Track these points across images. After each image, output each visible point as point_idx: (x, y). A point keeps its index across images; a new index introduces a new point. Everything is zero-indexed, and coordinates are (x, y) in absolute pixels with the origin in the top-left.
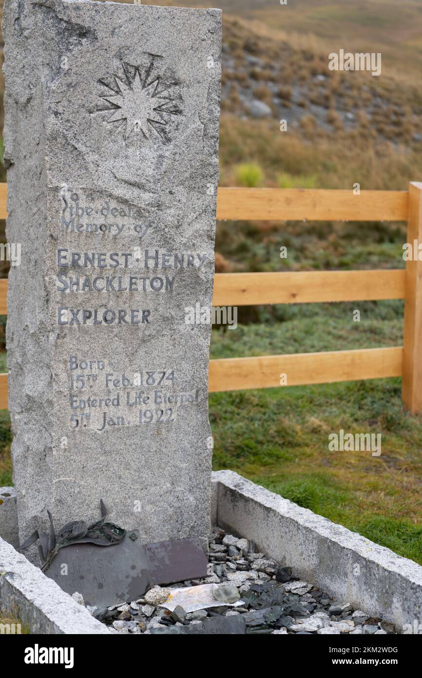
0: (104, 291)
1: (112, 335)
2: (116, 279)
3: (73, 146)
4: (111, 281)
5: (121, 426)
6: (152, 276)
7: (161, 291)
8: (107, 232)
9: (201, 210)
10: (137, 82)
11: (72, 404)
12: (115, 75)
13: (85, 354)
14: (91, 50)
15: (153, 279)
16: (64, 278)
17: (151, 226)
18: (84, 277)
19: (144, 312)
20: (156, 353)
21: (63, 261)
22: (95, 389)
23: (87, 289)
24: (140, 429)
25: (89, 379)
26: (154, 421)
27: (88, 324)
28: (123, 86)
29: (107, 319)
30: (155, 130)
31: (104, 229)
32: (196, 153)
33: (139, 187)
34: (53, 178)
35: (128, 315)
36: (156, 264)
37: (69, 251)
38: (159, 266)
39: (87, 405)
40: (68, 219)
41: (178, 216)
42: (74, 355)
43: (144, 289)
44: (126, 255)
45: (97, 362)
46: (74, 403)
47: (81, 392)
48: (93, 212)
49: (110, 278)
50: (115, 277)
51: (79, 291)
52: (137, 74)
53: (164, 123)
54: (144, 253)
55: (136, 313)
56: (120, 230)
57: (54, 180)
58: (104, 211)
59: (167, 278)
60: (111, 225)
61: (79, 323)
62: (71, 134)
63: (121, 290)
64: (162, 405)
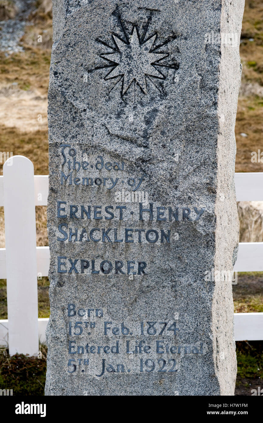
0: (101, 242)
1: (110, 285)
2: (111, 231)
3: (71, 103)
4: (107, 233)
5: (120, 373)
6: (147, 229)
7: (157, 243)
8: (102, 185)
9: (199, 163)
10: (134, 39)
11: (70, 350)
12: (113, 33)
13: (83, 302)
14: (89, 9)
15: (149, 232)
16: (64, 229)
17: (144, 180)
18: (82, 229)
19: (140, 264)
20: (156, 304)
21: (62, 213)
22: (93, 336)
24: (141, 377)
25: (87, 326)
26: (156, 370)
27: (85, 273)
28: (120, 43)
29: (104, 269)
30: (153, 85)
31: (99, 182)
32: (192, 106)
33: (132, 142)
34: (54, 134)
35: (124, 266)
36: (151, 216)
37: (67, 203)
38: (154, 219)
39: (85, 351)
40: (66, 173)
41: (171, 170)
42: (72, 302)
43: (140, 241)
44: (121, 208)
45: (95, 311)
46: (72, 349)
47: (79, 338)
48: (89, 167)
49: (106, 230)
50: (111, 229)
51: (77, 242)
52: (135, 30)
53: (162, 77)
54: (138, 206)
55: (132, 265)
56: (115, 183)
57: (54, 137)
58: (98, 165)
59: (162, 231)
60: (106, 179)
61: (77, 273)
62: (70, 92)
63: (117, 242)
64: (165, 355)
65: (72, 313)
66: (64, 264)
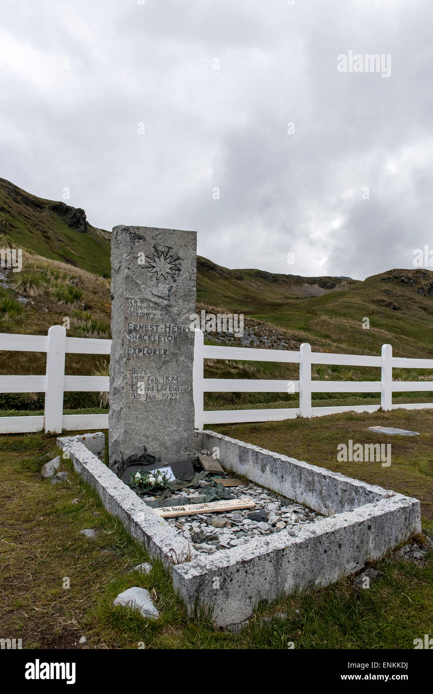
0: (148, 341)
1: (151, 360)
3: (135, 281)
4: (151, 337)
5: (154, 400)
6: (168, 335)
7: (172, 341)
10: (162, 258)
13: (139, 367)
14: (143, 244)
16: (130, 335)
17: (167, 314)
18: (139, 335)
19: (164, 350)
20: (170, 368)
21: (130, 328)
23: (140, 340)
24: (163, 401)
26: (169, 398)
27: (140, 354)
28: (156, 259)
29: (149, 353)
31: (148, 315)
32: (186, 286)
33: (162, 298)
34: (127, 294)
35: (157, 351)
36: (170, 330)
37: (133, 324)
39: (139, 389)
40: (132, 311)
41: (179, 310)
42: (134, 367)
43: (165, 341)
44: (157, 326)
45: (144, 371)
46: (133, 388)
47: (136, 383)
48: (143, 308)
49: (150, 335)
50: (152, 335)
51: (137, 341)
52: (162, 254)
53: (174, 274)
54: (165, 326)
55: (161, 351)
56: (155, 315)
58: (148, 307)
59: (174, 336)
60: (151, 313)
61: (136, 354)
63: (154, 341)
64: (173, 391)
65: (134, 372)
66: (130, 350)
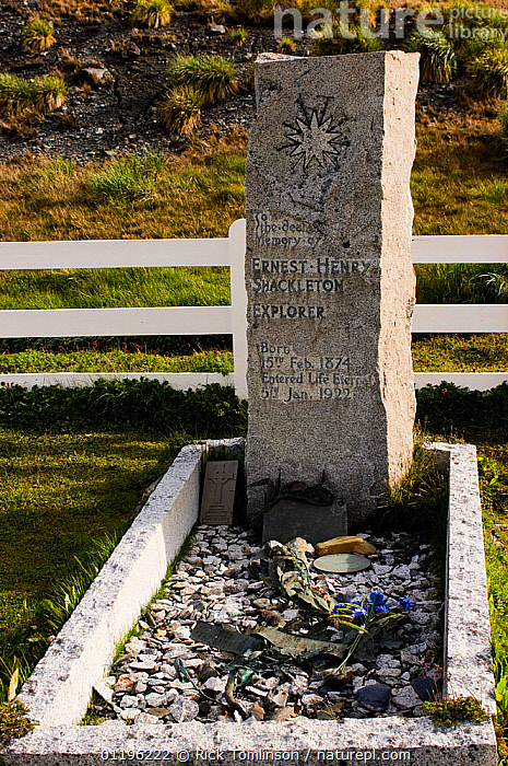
0: (287, 291)
1: (295, 327)
2: (295, 282)
3: (263, 177)
4: (292, 283)
5: (304, 399)
6: (324, 279)
7: (332, 292)
8: (287, 244)
9: (366, 224)
10: (314, 121)
11: (263, 379)
12: (297, 118)
13: (273, 341)
14: (277, 99)
15: (325, 282)
16: (258, 281)
17: (321, 239)
18: (272, 281)
19: (318, 309)
20: (333, 343)
21: (256, 268)
22: (282, 369)
23: (274, 290)
24: (321, 403)
25: (276, 361)
26: (333, 398)
27: (275, 317)
28: (302, 126)
29: (290, 313)
30: (329, 160)
31: (285, 242)
33: (310, 207)
35: (306, 311)
36: (327, 269)
37: (260, 260)
38: (329, 271)
39: (276, 381)
40: (259, 235)
41: (342, 230)
42: (264, 341)
43: (318, 290)
44: (303, 263)
45: (283, 348)
46: (265, 379)
47: (270, 370)
48: (277, 229)
49: (291, 281)
50: (295, 280)
51: (268, 292)
52: (314, 114)
53: (337, 153)
54: (317, 261)
55: (312, 310)
56: (297, 242)
57: (250, 205)
58: (284, 227)
59: (336, 281)
60: (291, 239)
61: (268, 317)
62: (262, 168)
63: (300, 290)
64: (340, 385)
65: (265, 350)
66: (258, 310)
